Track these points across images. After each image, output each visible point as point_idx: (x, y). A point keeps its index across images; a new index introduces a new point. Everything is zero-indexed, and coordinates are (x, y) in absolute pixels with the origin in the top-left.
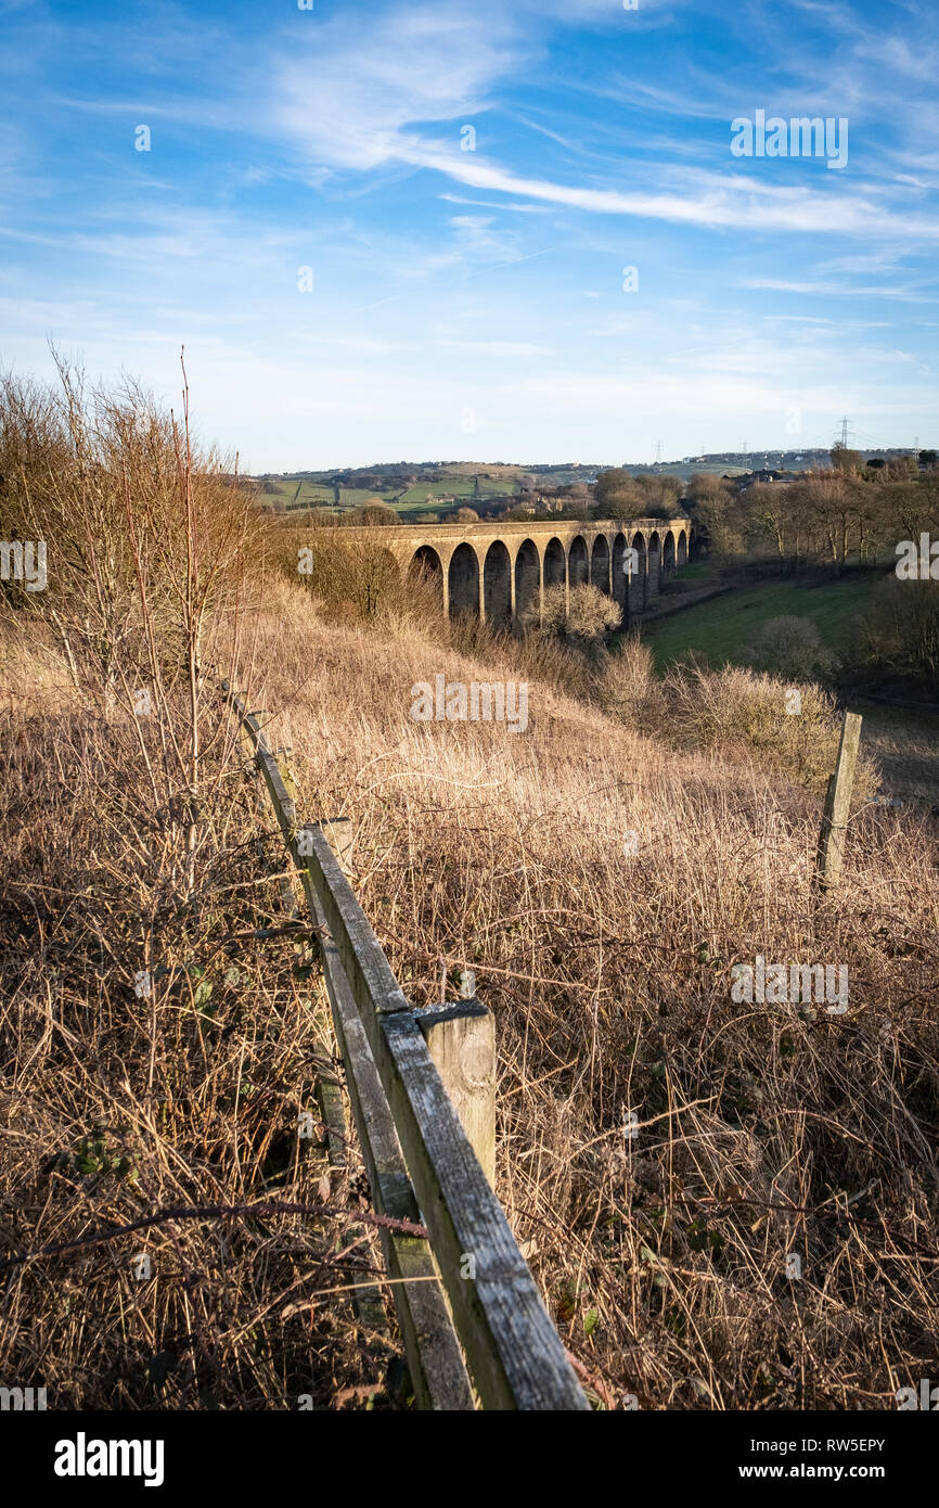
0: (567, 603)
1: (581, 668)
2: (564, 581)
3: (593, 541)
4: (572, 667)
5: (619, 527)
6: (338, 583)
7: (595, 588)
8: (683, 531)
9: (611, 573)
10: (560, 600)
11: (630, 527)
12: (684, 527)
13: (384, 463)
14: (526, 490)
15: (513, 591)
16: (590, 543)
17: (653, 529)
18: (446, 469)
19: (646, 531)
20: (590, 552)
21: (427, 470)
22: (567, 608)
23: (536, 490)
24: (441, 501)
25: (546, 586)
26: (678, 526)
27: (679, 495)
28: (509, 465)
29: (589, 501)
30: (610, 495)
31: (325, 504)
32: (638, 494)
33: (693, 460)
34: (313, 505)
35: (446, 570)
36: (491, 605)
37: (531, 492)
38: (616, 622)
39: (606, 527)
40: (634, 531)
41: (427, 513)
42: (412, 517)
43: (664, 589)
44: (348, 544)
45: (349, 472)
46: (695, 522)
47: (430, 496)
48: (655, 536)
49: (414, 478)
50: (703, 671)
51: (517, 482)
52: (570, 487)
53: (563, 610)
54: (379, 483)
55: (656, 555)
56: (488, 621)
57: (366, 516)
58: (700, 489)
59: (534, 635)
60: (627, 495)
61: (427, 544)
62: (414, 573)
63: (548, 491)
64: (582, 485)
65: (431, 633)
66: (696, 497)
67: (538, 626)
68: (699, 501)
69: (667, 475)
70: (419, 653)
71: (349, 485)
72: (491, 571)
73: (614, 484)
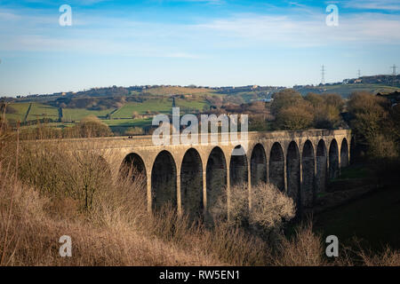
0: (250, 199)
1: (262, 254)
2: (247, 180)
3: (270, 148)
4: (254, 252)
5: (292, 136)
6: (61, 183)
7: (272, 186)
8: (344, 139)
9: (286, 174)
10: (243, 197)
11: (301, 136)
12: (345, 136)
13: (99, 87)
14: (215, 108)
15: (205, 190)
16: (267, 149)
17: (320, 138)
18: (149, 91)
19: (314, 139)
20: (268, 156)
21: (133, 92)
22: (250, 204)
23: (222, 107)
24: (145, 117)
25: (232, 185)
26: (341, 135)
27: (341, 110)
28: (200, 87)
29: (267, 115)
30: (284, 110)
31: (51, 121)
32: (307, 109)
33: (352, 81)
34: (42, 121)
35: (149, 173)
36: (186, 202)
37: (219, 109)
38: (290, 215)
39: (281, 137)
40: (304, 139)
41: (133, 126)
42: (122, 130)
43: (329, 187)
44: (71, 152)
45: (70, 94)
46: (354, 132)
47: (136, 113)
48: (321, 142)
49: (123, 99)
50: (367, 253)
51: (208, 101)
52: (250, 104)
53: (246, 205)
54: (95, 104)
55: (323, 159)
56: (184, 215)
57: (84, 130)
58: (358, 104)
59: (223, 225)
60: (297, 110)
61: (134, 151)
62: (124, 174)
63: (233, 108)
64: (260, 103)
65: (138, 224)
66: (355, 111)
67: (226, 218)
68: (357, 115)
69: (330, 94)
70: (128, 240)
71: (69, 105)
72: (187, 173)
73: (287, 102)
